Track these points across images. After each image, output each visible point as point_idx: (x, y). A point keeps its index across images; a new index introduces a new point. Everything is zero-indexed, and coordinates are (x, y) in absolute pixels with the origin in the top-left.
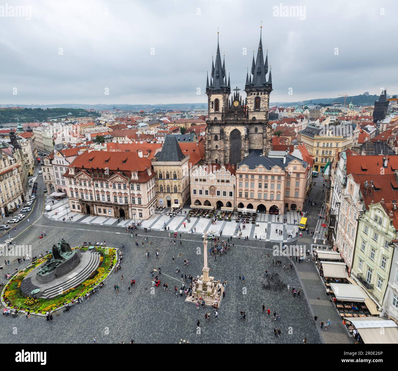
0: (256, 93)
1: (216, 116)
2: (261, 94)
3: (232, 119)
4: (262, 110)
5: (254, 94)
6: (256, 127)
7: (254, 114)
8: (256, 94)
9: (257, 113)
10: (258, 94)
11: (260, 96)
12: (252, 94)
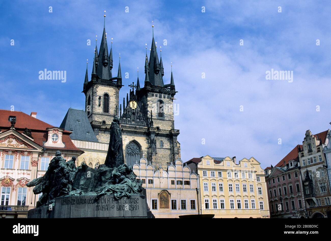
0: (158, 94)
1: (105, 118)
2: (164, 97)
3: (128, 125)
4: (167, 119)
5: (156, 96)
6: (161, 140)
7: (158, 123)
8: (158, 96)
9: (162, 122)
10: (160, 97)
11: (162, 99)
12: (153, 95)
